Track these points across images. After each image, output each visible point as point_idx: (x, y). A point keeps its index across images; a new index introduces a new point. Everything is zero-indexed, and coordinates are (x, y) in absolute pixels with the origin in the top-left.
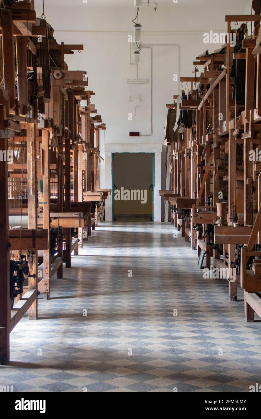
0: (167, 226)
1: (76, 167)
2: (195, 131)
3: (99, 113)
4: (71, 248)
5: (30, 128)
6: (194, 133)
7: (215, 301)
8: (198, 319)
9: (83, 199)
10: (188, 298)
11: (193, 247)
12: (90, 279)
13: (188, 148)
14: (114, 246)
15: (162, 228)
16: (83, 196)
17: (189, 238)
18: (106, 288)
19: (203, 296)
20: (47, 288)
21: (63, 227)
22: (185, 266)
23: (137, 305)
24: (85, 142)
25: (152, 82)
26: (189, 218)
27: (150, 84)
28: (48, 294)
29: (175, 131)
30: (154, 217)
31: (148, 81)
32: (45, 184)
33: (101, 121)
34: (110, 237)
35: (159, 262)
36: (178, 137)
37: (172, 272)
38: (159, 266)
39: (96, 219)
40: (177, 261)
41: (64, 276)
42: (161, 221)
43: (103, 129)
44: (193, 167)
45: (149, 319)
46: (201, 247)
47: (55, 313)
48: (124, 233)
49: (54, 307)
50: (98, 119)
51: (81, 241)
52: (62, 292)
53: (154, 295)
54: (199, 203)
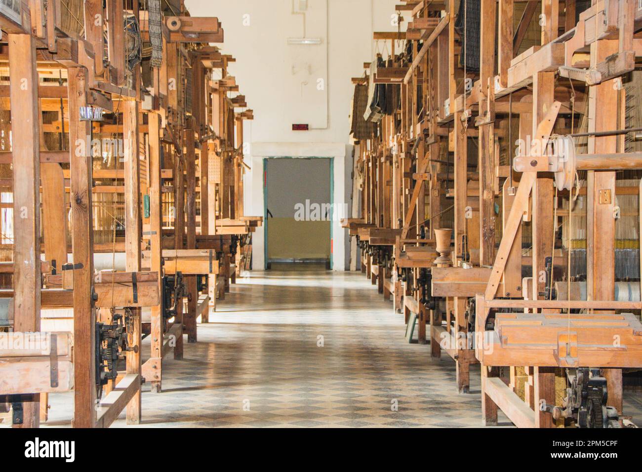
0: (355, 277)
1: (205, 178)
2: (399, 119)
3: (241, 92)
4: (197, 311)
5: (129, 109)
6: (398, 123)
7: (433, 393)
8: (405, 421)
9: (216, 231)
10: (389, 389)
11: (397, 309)
12: (228, 360)
13: (387, 147)
14: (267, 308)
15: (346, 280)
16: (216, 226)
17: (391, 296)
18: (254, 373)
19: (415, 385)
20: (156, 373)
21: (183, 273)
22: (384, 339)
23: (305, 400)
24: (220, 137)
25: (328, 43)
26: (389, 262)
27: (324, 46)
28: (159, 384)
29: (366, 119)
30: (333, 263)
31: (321, 41)
32: (154, 203)
33: (245, 105)
34: (262, 295)
35: (341, 334)
36: (372, 130)
37: (363, 349)
38: (342, 340)
39: (238, 266)
40: (371, 331)
41: (185, 356)
42: (344, 270)
43: (248, 118)
44: (396, 179)
45: (326, 422)
46: (410, 308)
47: (171, 414)
48: (284, 289)
49: (169, 405)
50: (240, 100)
51: (213, 300)
52: (181, 381)
53: (334, 384)
54: (406, 234)
